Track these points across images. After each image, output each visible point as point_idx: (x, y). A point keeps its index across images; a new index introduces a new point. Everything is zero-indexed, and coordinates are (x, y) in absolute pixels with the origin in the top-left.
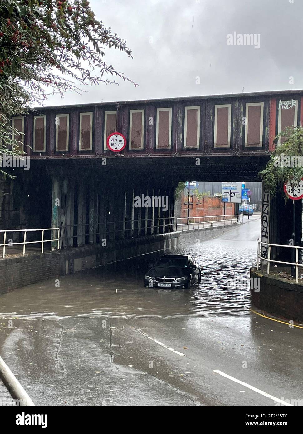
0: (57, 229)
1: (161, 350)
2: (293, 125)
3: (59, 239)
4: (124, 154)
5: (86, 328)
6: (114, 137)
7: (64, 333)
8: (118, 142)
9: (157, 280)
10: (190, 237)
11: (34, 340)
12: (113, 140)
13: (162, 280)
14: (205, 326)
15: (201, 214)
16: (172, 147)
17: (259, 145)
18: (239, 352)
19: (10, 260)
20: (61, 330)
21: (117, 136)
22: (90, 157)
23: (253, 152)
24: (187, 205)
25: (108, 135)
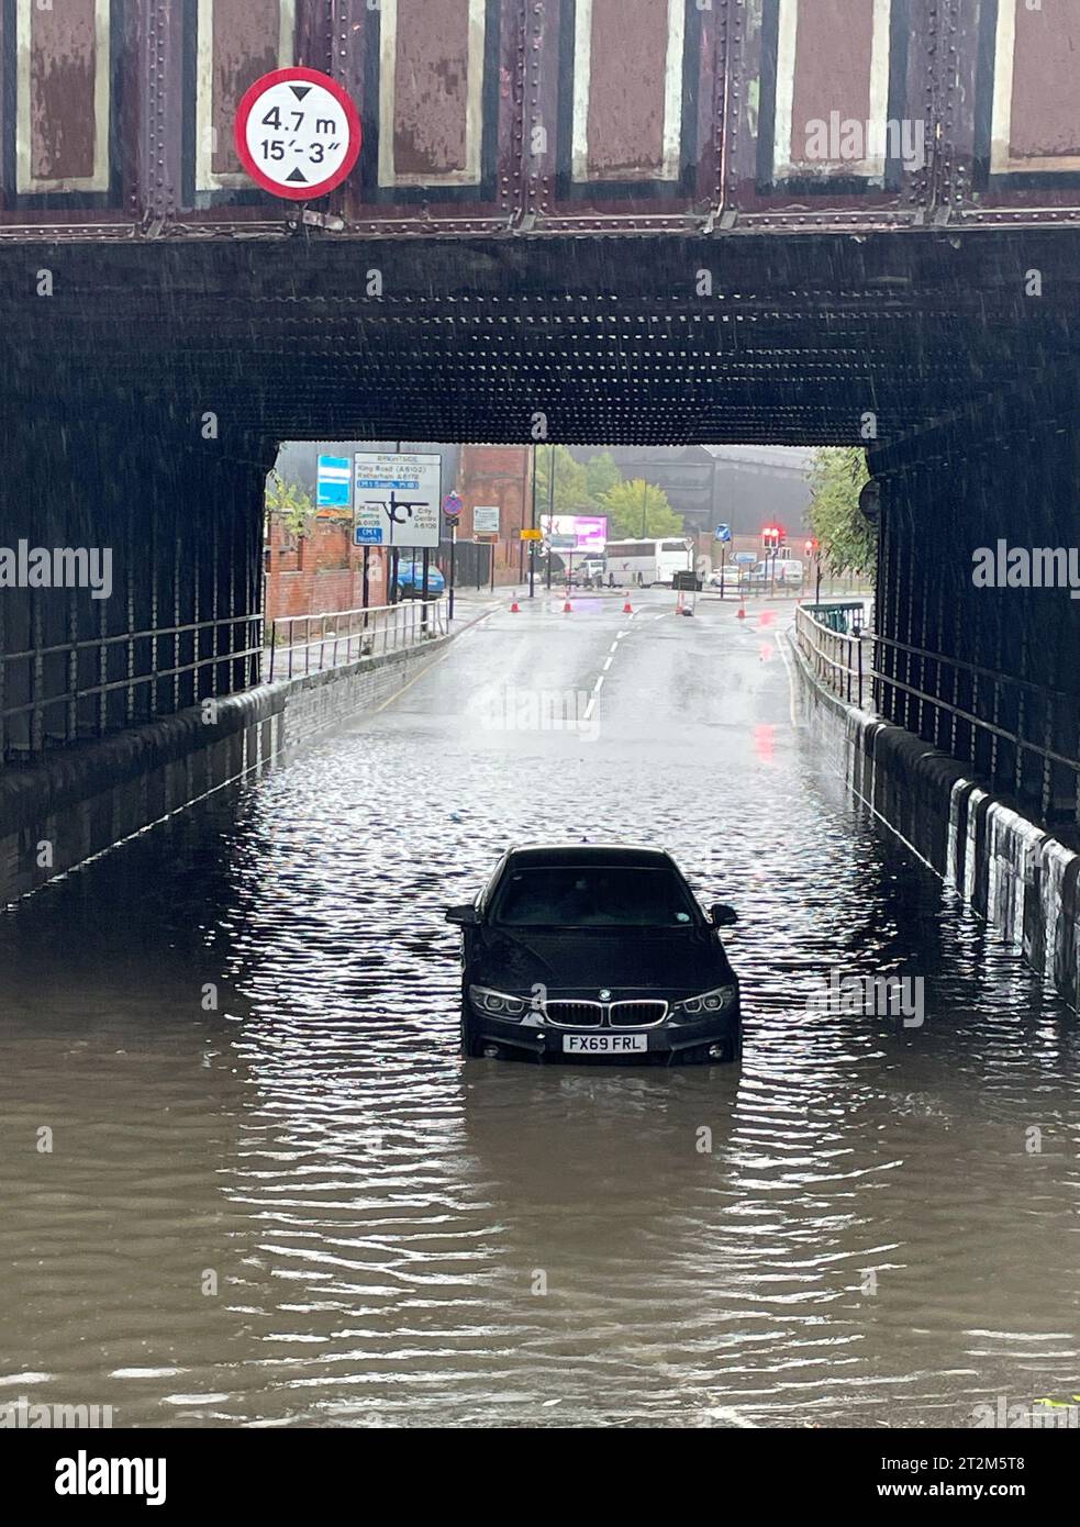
4: (341, 217)
6: (280, 95)
8: (307, 134)
9: (557, 1012)
12: (273, 118)
13: (590, 1015)
16: (687, 171)
21: (301, 93)
22: (98, 230)
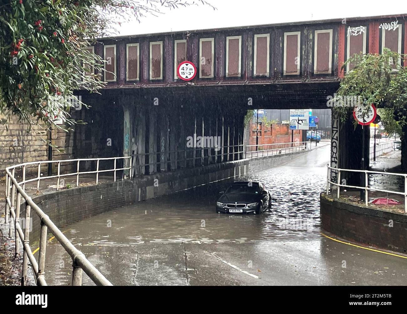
0: (128, 158)
1: (236, 273)
2: (362, 51)
3: (131, 168)
4: (194, 83)
5: (161, 253)
6: (184, 65)
7: (140, 258)
8: (188, 71)
9: (228, 206)
10: (260, 164)
11: (110, 266)
12: (183, 69)
13: (234, 206)
14: (277, 250)
15: (270, 141)
16: (242, 75)
17: (328, 72)
18: (312, 274)
19: (84, 189)
20: (137, 255)
21: (187, 65)
22: (160, 85)
23: (322, 79)
24: (256, 133)
25: (179, 64)
